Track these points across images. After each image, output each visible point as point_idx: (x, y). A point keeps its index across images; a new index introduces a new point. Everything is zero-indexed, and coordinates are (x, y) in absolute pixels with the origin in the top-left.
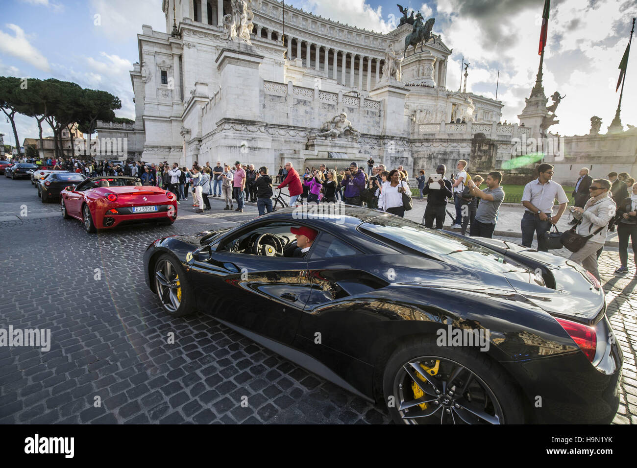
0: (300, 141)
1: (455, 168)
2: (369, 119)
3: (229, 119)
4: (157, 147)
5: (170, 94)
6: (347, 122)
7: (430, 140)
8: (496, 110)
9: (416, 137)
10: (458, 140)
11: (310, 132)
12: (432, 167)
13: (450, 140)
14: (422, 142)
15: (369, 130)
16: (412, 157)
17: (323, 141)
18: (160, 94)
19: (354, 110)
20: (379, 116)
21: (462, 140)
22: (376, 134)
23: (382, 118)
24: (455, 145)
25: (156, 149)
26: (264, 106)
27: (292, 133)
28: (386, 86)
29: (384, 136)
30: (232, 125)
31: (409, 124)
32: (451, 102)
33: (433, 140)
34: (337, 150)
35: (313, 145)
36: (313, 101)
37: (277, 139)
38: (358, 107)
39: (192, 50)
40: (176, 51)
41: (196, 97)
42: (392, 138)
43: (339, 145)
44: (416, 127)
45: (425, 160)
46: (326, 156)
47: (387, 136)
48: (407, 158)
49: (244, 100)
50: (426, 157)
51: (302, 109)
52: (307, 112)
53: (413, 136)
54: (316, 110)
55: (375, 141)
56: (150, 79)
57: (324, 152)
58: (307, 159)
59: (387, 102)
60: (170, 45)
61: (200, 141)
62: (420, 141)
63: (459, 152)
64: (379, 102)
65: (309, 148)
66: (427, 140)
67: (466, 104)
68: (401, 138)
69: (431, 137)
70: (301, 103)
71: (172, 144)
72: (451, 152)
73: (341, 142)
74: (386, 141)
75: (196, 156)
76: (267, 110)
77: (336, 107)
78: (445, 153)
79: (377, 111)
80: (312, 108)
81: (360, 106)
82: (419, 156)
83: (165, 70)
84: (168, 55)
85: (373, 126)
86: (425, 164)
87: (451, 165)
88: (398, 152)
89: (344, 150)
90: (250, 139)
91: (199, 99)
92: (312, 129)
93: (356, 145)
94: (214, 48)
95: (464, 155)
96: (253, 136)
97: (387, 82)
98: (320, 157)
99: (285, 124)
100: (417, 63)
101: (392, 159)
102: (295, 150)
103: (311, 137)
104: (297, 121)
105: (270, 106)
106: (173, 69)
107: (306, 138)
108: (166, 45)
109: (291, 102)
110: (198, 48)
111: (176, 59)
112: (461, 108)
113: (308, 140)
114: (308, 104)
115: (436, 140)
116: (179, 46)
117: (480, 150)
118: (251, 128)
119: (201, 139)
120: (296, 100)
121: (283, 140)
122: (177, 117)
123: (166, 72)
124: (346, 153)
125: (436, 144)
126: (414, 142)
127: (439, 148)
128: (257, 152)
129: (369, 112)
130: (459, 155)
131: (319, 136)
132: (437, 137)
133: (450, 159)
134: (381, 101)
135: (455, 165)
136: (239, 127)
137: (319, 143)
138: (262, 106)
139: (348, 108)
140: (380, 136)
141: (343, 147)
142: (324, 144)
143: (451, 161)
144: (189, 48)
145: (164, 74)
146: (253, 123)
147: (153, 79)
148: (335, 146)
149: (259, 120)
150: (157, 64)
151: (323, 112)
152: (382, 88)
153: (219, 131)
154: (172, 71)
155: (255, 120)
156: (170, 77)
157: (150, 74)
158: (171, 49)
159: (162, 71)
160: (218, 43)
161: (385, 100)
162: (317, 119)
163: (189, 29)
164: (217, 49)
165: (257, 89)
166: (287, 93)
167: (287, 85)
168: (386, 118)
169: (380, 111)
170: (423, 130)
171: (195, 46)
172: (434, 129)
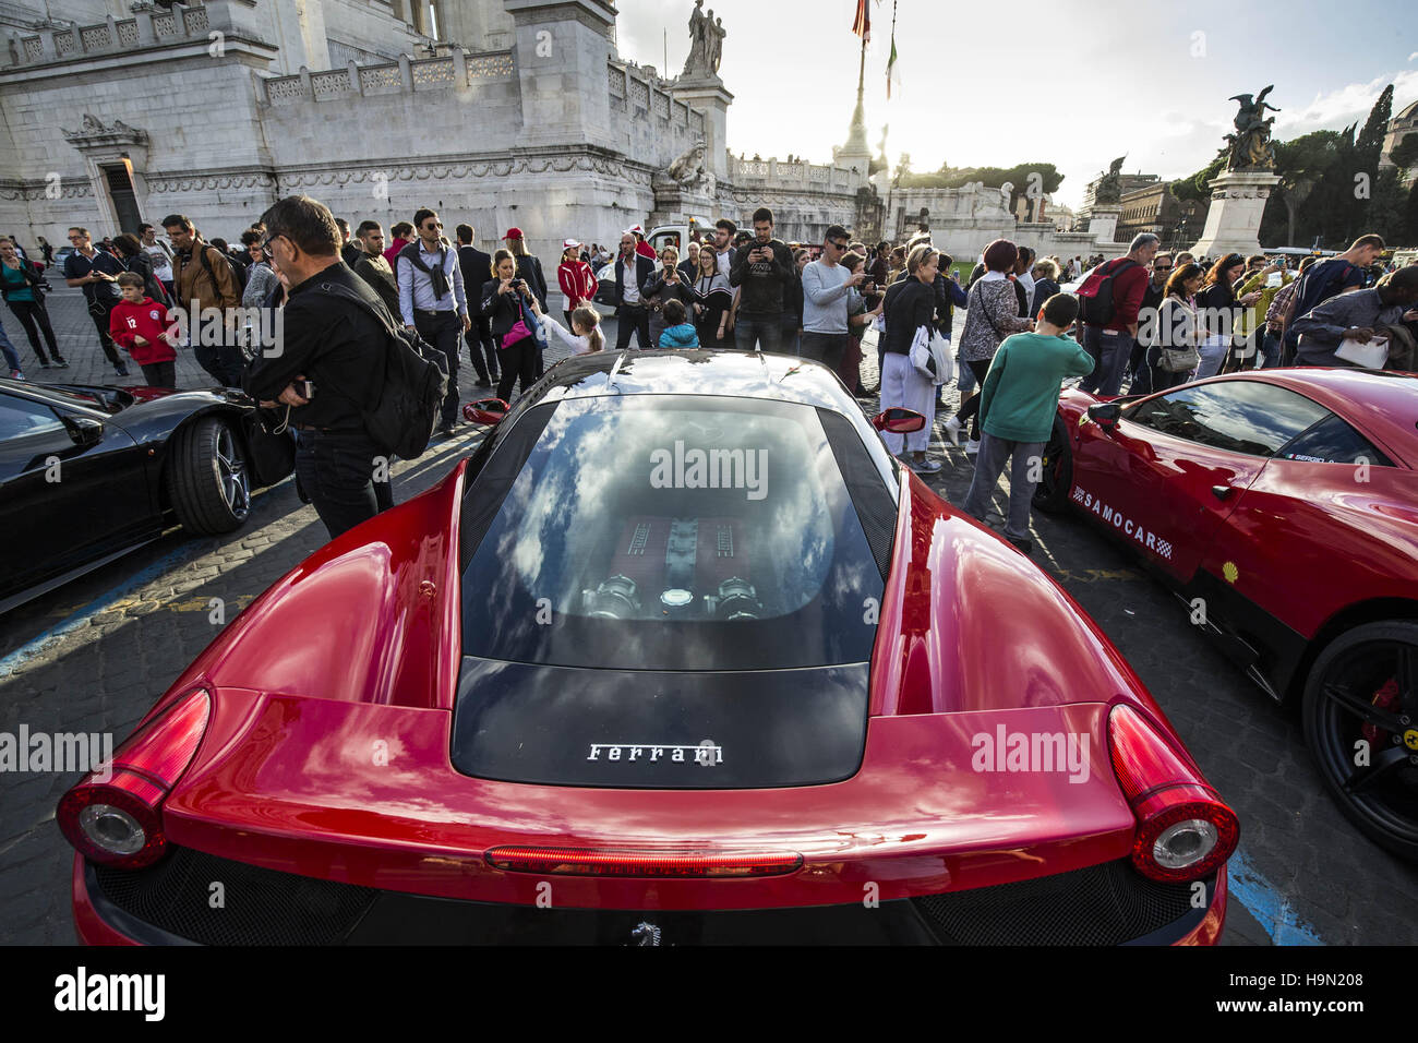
0: (648, 193)
3: (591, 147)
7: (757, 190)
9: (736, 184)
10: (795, 191)
11: (653, 175)
13: (786, 191)
14: (746, 194)
21: (800, 191)
24: (791, 199)
27: (638, 176)
31: (726, 160)
33: (762, 190)
42: (723, 186)
47: (719, 183)
51: (641, 126)
52: (645, 134)
54: (654, 128)
59: (709, 117)
62: (744, 192)
63: (799, 211)
64: (702, 116)
66: (755, 191)
68: (730, 185)
69: (758, 185)
70: (640, 115)
72: (790, 212)
73: (700, 197)
77: (669, 124)
79: (701, 133)
80: (650, 126)
81: (687, 124)
90: (616, 189)
91: (247, 48)
92: (655, 169)
93: (711, 203)
95: (804, 217)
96: (619, 184)
103: (659, 185)
104: (639, 151)
105: (612, 119)
107: (650, 187)
109: (631, 110)
113: (654, 191)
114: (646, 117)
115: (767, 190)
117: (866, 214)
118: (611, 166)
124: (704, 217)
125: (766, 198)
126: (736, 194)
131: (682, 185)
132: (768, 185)
134: (704, 115)
139: (679, 127)
143: (791, 226)
146: (612, 155)
149: (616, 149)
151: (659, 133)
152: (704, 88)
153: (540, 167)
155: (613, 148)
161: (708, 113)
162: (654, 148)
165: (606, 81)
166: (625, 92)
167: (624, 73)
168: (713, 149)
169: (703, 133)
170: (745, 171)
172: (761, 170)
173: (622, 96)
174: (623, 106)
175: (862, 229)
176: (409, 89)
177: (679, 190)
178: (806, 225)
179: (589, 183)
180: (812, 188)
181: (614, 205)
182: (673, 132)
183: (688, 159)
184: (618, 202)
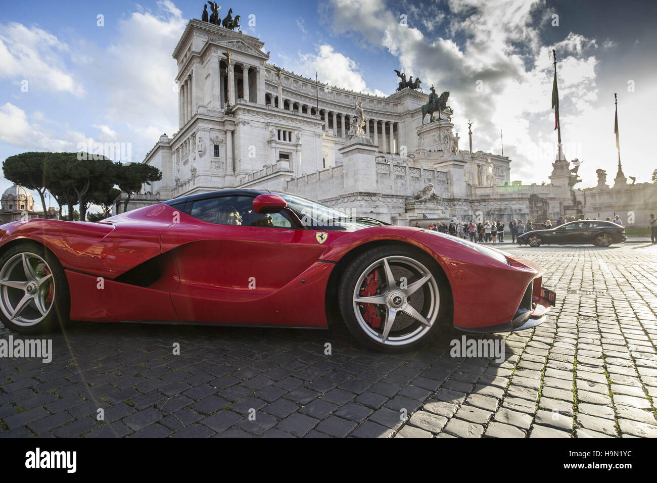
0: (401, 206)
2: (441, 186)
5: (221, 167)
6: (433, 191)
7: (486, 200)
8: (504, 165)
9: (474, 198)
11: (406, 199)
13: (503, 199)
17: (420, 205)
18: (214, 166)
19: (432, 180)
20: (448, 183)
22: (447, 197)
23: (449, 185)
24: (507, 203)
26: (377, 182)
27: (395, 200)
29: (454, 199)
31: (467, 188)
32: (475, 164)
34: (428, 212)
35: (413, 209)
36: (406, 175)
37: (388, 205)
39: (247, 126)
40: (230, 127)
42: (459, 200)
43: (429, 208)
44: (472, 191)
46: (422, 218)
47: (456, 199)
48: (472, 215)
51: (400, 182)
53: (472, 197)
54: (408, 181)
55: (446, 203)
56: (205, 153)
57: (421, 214)
58: (411, 220)
59: (452, 172)
60: (223, 123)
62: (478, 201)
63: (511, 208)
64: (446, 173)
65: (408, 212)
66: (484, 200)
67: (487, 164)
68: (465, 199)
69: (486, 198)
70: (399, 178)
72: (506, 209)
73: (431, 206)
74: (455, 203)
76: (379, 184)
77: (420, 179)
78: (500, 210)
79: (445, 179)
80: (406, 181)
81: (434, 177)
83: (218, 144)
84: (221, 131)
85: (444, 192)
88: (465, 211)
89: (432, 212)
90: (375, 207)
91: (284, 173)
92: (408, 197)
93: (440, 207)
94: (264, 124)
95: (516, 211)
96: (377, 204)
98: (418, 218)
99: (390, 194)
100: (438, 129)
102: (400, 214)
103: (409, 203)
104: (398, 191)
105: (381, 181)
106: (226, 143)
107: (404, 204)
108: (220, 122)
109: (393, 177)
110: (251, 124)
111: (229, 135)
112: (485, 168)
113: (406, 205)
114: (403, 178)
115: (491, 199)
116: (233, 123)
117: (537, 207)
118: (374, 198)
120: (396, 175)
121: (391, 206)
123: (218, 146)
124: (434, 214)
125: (491, 203)
126: (472, 202)
127: (495, 206)
128: (380, 216)
130: (512, 210)
131: (416, 202)
132: (492, 197)
136: (366, 198)
137: (418, 207)
139: (428, 179)
140: (450, 199)
141: (432, 209)
142: (421, 208)
144: (244, 125)
145: (216, 148)
146: (375, 194)
147: (207, 153)
148: (427, 209)
149: (377, 192)
150: (211, 139)
151: (413, 183)
152: (447, 162)
153: (346, 201)
154: (224, 145)
155: (375, 192)
156: (221, 151)
157: (205, 148)
158: (224, 125)
159: (215, 145)
160: (267, 120)
161: (450, 171)
162: (409, 189)
163: (244, 109)
164: (267, 124)
165: (375, 169)
166: (390, 171)
167: (389, 165)
168: (453, 185)
169: (447, 179)
170: (479, 192)
171: (248, 123)
172: (488, 191)
173: (388, 173)
174: (388, 175)
175: (535, 214)
176: (318, 180)
177: (413, 204)
178: (517, 214)
179: (358, 205)
180: (520, 196)
181: (372, 212)
182: (423, 181)
183: (424, 191)
184: (374, 211)
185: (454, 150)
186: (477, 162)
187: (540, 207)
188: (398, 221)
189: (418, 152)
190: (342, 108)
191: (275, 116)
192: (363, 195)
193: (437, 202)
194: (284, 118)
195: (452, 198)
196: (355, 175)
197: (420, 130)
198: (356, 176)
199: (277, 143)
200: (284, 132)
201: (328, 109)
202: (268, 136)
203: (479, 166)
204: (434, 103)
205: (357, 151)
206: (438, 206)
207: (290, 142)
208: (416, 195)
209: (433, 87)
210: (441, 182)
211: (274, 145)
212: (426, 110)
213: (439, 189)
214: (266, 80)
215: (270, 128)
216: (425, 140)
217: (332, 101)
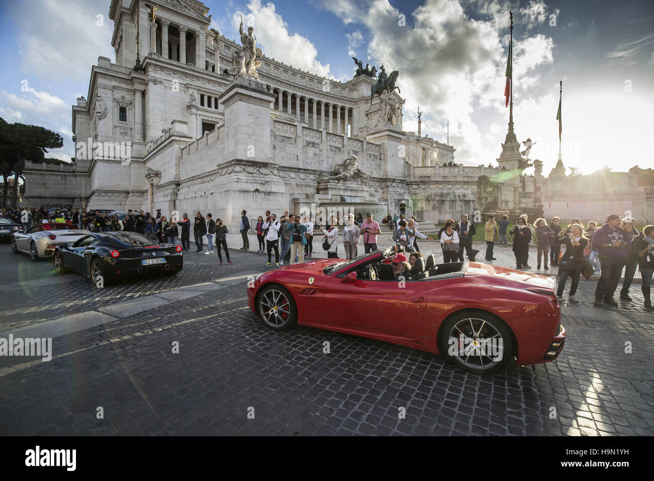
0: (311, 184)
1: (452, 209)
2: (371, 162)
3: (241, 161)
4: (112, 192)
5: (129, 133)
6: (357, 165)
7: (426, 182)
8: (450, 154)
9: (412, 179)
10: (452, 182)
11: (320, 175)
12: (431, 208)
13: (445, 182)
14: (419, 184)
15: (372, 173)
16: (411, 199)
17: (336, 184)
18: (118, 133)
19: (359, 153)
20: (380, 159)
21: (457, 182)
22: (378, 177)
23: (383, 161)
24: (450, 186)
25: (110, 194)
26: (274, 147)
27: (302, 176)
28: (385, 131)
29: (387, 179)
30: (244, 167)
31: (405, 167)
33: (429, 182)
34: (349, 193)
35: (326, 189)
36: (321, 142)
37: (288, 182)
38: (361, 150)
39: (158, 86)
40: (138, 87)
41: (174, 136)
42: (393, 180)
43: (350, 188)
44: (411, 170)
45: (424, 202)
46: (339, 201)
47: (390, 179)
48: (408, 200)
49: (255, 140)
50: (424, 198)
51: (311, 151)
52: (316, 155)
53: (410, 178)
54: (325, 152)
55: (377, 184)
56: (106, 115)
57: (337, 195)
58: (321, 204)
59: (386, 146)
60: (131, 81)
61: (178, 184)
62: (417, 183)
63: (454, 193)
64: (379, 145)
65: (320, 192)
66: (424, 183)
67: (432, 149)
68: (401, 180)
69: (426, 179)
70: (311, 145)
71: (130, 189)
72: (448, 194)
73: (352, 186)
74: (389, 184)
75: (173, 202)
76: (277, 151)
77: (342, 149)
78: (442, 195)
79: (378, 154)
80: (320, 150)
81: (363, 149)
82: (417, 198)
83: (125, 106)
84: (128, 90)
85: (375, 169)
86: (424, 206)
87: (448, 206)
88: (400, 194)
89: (354, 194)
90: (264, 182)
91: (178, 138)
92: (322, 172)
93: (366, 188)
94: (183, 85)
95: (459, 196)
96: (267, 179)
97: (385, 126)
98: (333, 201)
99: (294, 167)
101: (396, 201)
102: (307, 194)
103: (322, 180)
104: (307, 163)
105: (280, 148)
106: (135, 106)
107: (316, 181)
108: (127, 79)
109: (301, 143)
110: (165, 84)
111: (138, 96)
112: (430, 152)
113: (319, 183)
114: (317, 146)
115: (432, 182)
116: (142, 81)
117: (486, 192)
118: (263, 170)
119: (178, 182)
120: (305, 142)
121: (294, 183)
122: (138, 158)
123: (125, 108)
124: (357, 197)
125: (432, 187)
126: (410, 185)
127: (436, 190)
128: (272, 197)
129: (372, 155)
130: (455, 196)
131: (332, 179)
132: (433, 179)
133: (447, 200)
134: (381, 145)
135: (452, 206)
136: (250, 169)
137: (333, 186)
138: (272, 147)
139: (353, 150)
140: (382, 179)
141: (354, 190)
142: (338, 187)
144: (155, 84)
145: (123, 110)
146: (265, 165)
147: (109, 115)
148: (347, 190)
149: (271, 162)
150: (114, 99)
151: (331, 154)
152: (381, 132)
153: (224, 173)
154: (133, 107)
155: (267, 161)
156: (129, 114)
157: (106, 109)
158: (133, 84)
159: (120, 107)
160: (187, 81)
161: (384, 143)
162: (325, 162)
163: (156, 65)
164: (187, 86)
165: (268, 129)
166: (297, 134)
167: (296, 126)
168: (387, 162)
169: (380, 154)
170: (418, 172)
171: (161, 83)
172: (428, 172)
173: (293, 136)
174: (293, 141)
175: (483, 201)
177: (328, 182)
178: (461, 201)
180: (465, 179)
181: (256, 190)
182: (346, 154)
183: (343, 165)
184: (261, 188)
185: (391, 118)
186: (422, 145)
187: (490, 192)
188: (301, 204)
189: (361, 130)
190: (297, 89)
191: (198, 77)
192: (244, 165)
193: (362, 182)
194: (209, 81)
195: (385, 177)
196: (236, 134)
197: (368, 111)
198: (236, 136)
199: (198, 109)
200: (209, 98)
201: (282, 88)
202: (187, 100)
203: (424, 149)
204: (383, 82)
205: (237, 97)
206: (364, 186)
207: (216, 110)
208: (333, 170)
209: (383, 66)
210: (372, 156)
211: (194, 110)
212: (375, 90)
213: (369, 166)
214: (206, 47)
215: (191, 91)
216: (372, 121)
217: (286, 81)
